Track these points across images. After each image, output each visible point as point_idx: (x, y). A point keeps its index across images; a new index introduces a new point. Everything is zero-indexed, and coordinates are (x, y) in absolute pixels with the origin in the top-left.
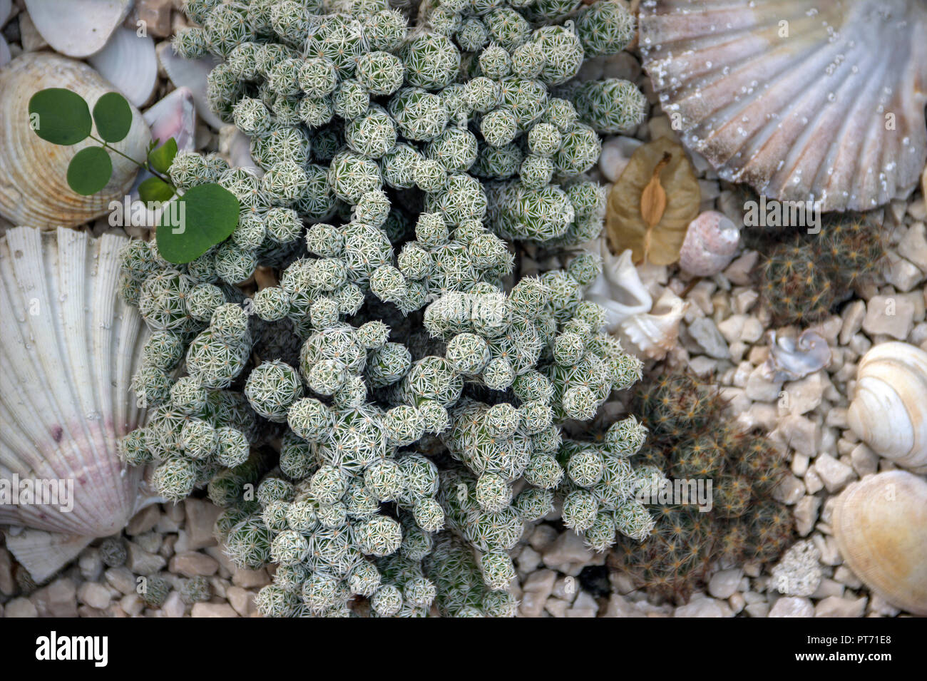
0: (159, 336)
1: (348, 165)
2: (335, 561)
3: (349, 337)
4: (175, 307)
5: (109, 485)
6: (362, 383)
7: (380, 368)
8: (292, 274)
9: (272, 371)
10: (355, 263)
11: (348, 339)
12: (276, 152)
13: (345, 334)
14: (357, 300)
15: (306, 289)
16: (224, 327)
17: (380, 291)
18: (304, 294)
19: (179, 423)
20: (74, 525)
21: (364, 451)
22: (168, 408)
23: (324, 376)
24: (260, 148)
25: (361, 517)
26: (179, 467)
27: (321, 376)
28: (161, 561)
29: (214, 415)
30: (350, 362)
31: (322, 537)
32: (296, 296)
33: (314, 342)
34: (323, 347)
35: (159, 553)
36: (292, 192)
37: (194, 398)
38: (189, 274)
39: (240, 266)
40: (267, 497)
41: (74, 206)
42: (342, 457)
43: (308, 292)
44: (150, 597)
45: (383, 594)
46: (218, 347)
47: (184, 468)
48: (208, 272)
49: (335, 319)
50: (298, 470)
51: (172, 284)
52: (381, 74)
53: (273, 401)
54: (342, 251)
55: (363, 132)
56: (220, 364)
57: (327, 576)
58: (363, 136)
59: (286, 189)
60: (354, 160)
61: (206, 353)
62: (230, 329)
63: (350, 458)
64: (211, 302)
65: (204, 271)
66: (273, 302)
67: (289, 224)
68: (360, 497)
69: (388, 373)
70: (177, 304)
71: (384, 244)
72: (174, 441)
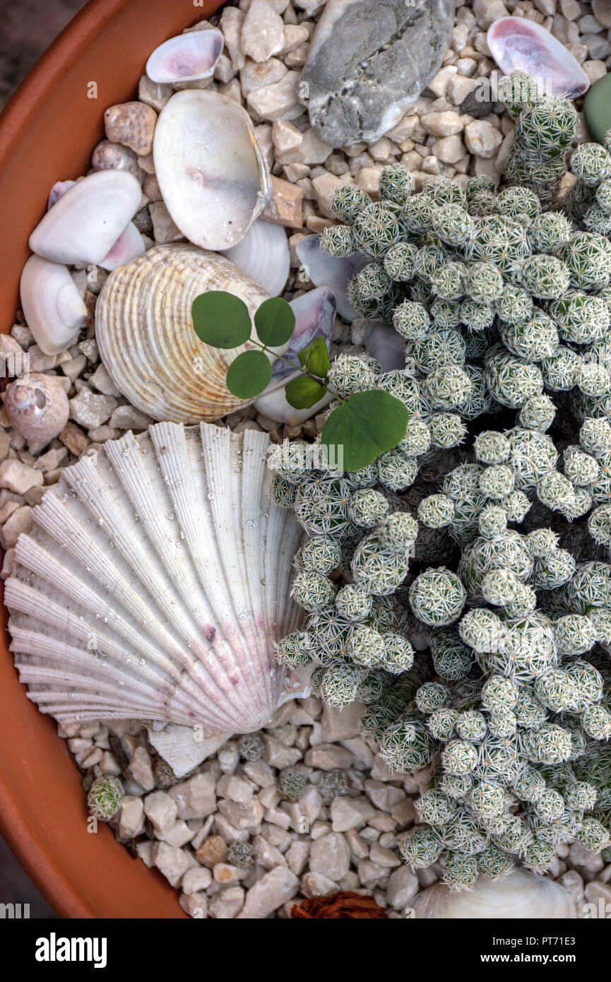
0: (320, 541)
1: (511, 370)
2: (504, 769)
3: (519, 545)
4: (336, 512)
5: (260, 684)
6: (533, 593)
7: (545, 574)
8: (458, 481)
9: (440, 581)
10: (523, 470)
11: (518, 548)
12: (436, 355)
13: (515, 543)
14: (524, 507)
15: (472, 497)
16: (397, 537)
17: (549, 499)
18: (470, 501)
19: (344, 629)
20: (223, 723)
21: (536, 661)
22: (331, 614)
23: (500, 587)
24: (418, 351)
25: (531, 726)
26: (345, 674)
27: (497, 588)
28: (298, 754)
29: (376, 620)
30: (521, 571)
31: (492, 747)
32: (461, 503)
33: (483, 551)
34: (493, 556)
35: (294, 746)
36: (459, 398)
37: (362, 606)
38: (349, 478)
39: (405, 473)
40: (428, 702)
41: (216, 401)
42: (515, 668)
43: (474, 500)
44: (290, 792)
45: (547, 801)
46: (388, 556)
47: (349, 674)
48: (369, 477)
49: (504, 527)
50: (455, 673)
51: (332, 488)
52: (550, 279)
53: (442, 610)
54: (510, 459)
55: (529, 337)
56: (390, 573)
57: (496, 784)
58: (528, 341)
59: (453, 395)
60: (516, 365)
61: (375, 562)
62: (402, 540)
63: (522, 669)
64: (377, 509)
65: (366, 476)
66: (441, 510)
67: (455, 430)
68: (530, 706)
69: (552, 580)
70: (338, 509)
71: (551, 451)
72: (339, 648)
